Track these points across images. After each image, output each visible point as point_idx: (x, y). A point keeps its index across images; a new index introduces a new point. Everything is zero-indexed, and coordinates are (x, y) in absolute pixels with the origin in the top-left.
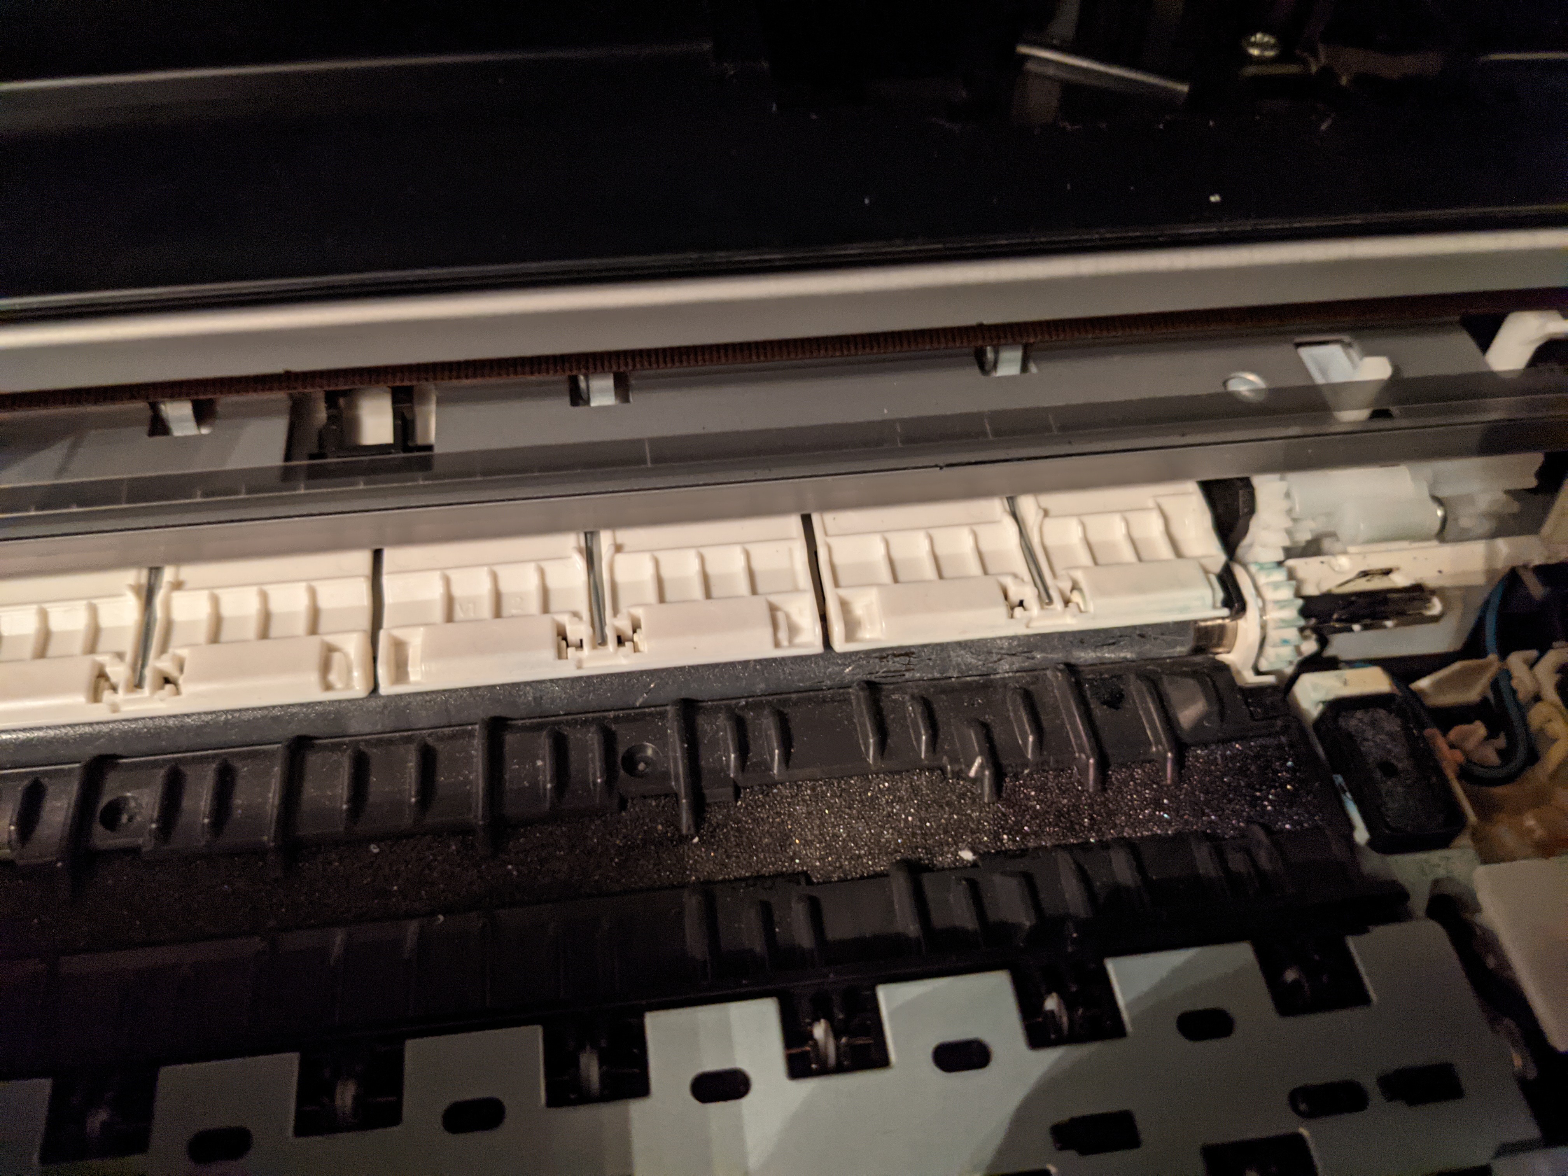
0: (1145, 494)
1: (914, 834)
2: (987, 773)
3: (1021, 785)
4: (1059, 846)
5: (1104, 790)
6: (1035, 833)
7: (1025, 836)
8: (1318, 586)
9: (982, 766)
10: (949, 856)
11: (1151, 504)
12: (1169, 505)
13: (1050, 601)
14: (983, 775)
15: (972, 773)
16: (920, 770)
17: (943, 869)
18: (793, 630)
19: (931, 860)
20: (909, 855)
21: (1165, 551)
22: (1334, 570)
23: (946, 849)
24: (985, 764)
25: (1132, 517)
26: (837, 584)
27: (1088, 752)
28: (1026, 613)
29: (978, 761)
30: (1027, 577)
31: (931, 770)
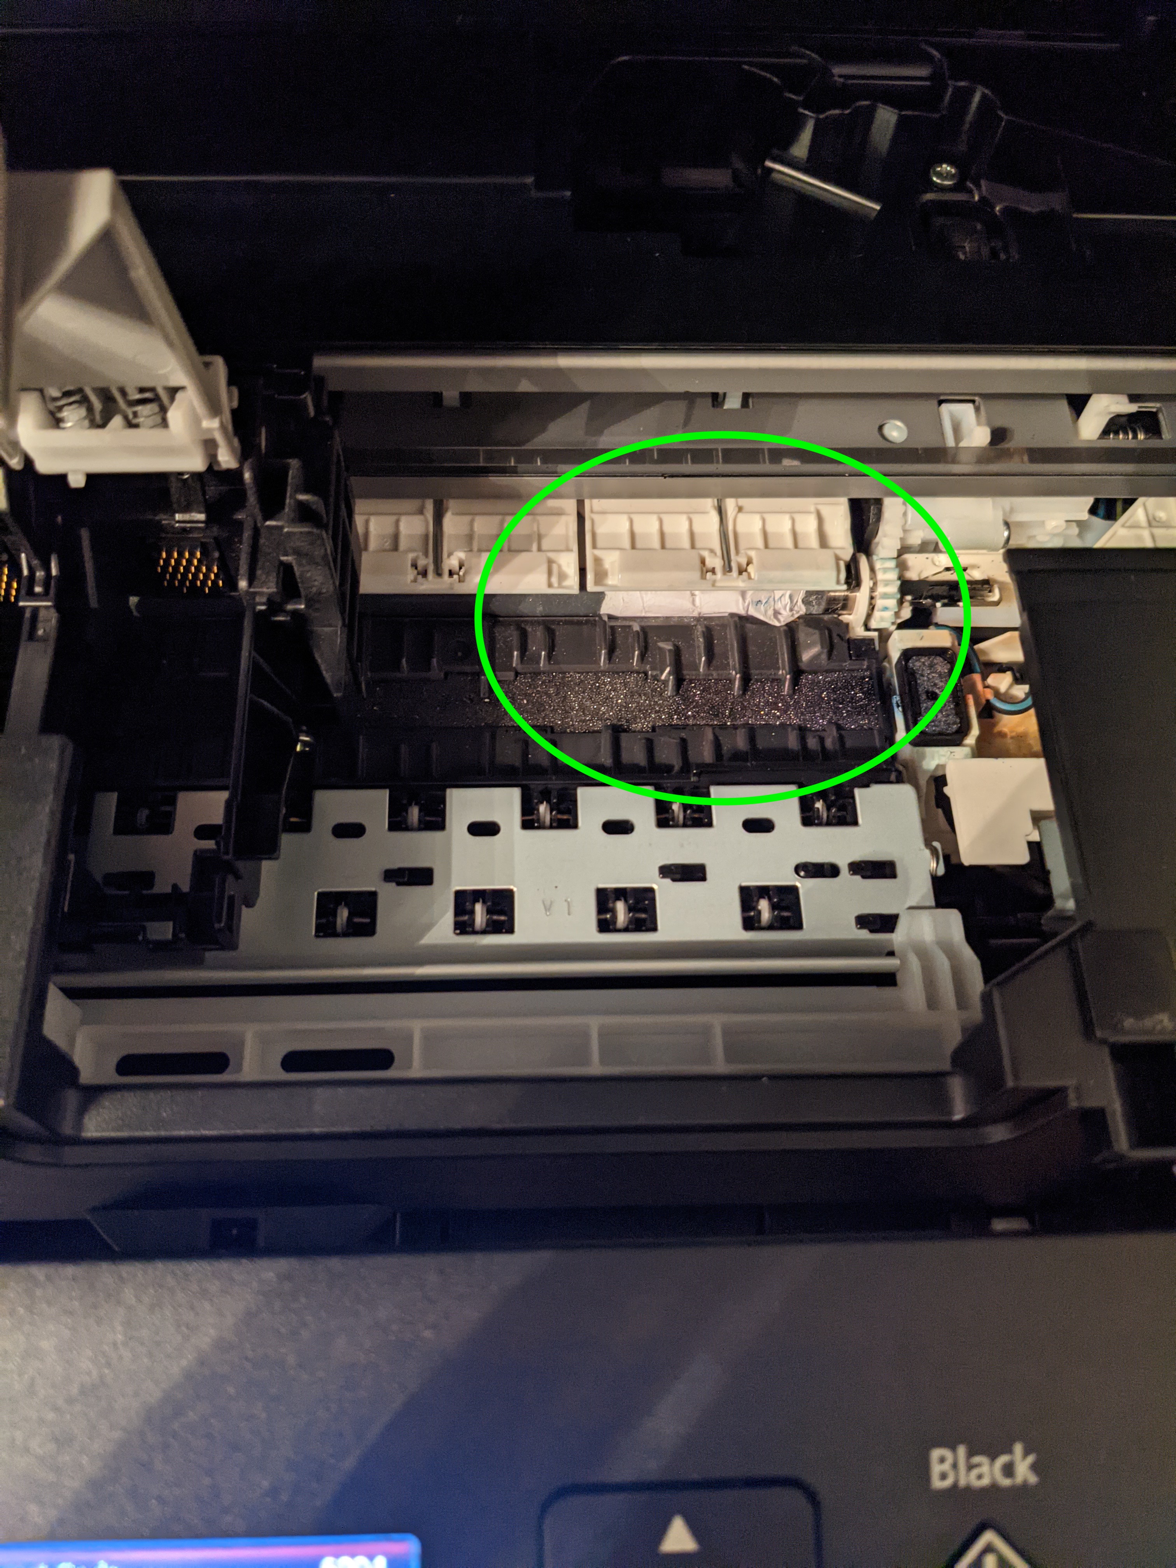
0: (810, 503)
1: (620, 710)
2: (671, 677)
3: (693, 687)
4: (708, 725)
5: (744, 693)
6: (694, 716)
7: (688, 717)
8: (919, 575)
9: (669, 673)
10: (640, 725)
11: (812, 509)
12: (825, 511)
13: (730, 570)
14: (669, 679)
15: (663, 677)
16: (631, 673)
17: (635, 732)
18: (562, 576)
19: (628, 726)
20: (615, 722)
21: (814, 542)
22: (935, 565)
23: (638, 720)
24: (671, 672)
25: (798, 517)
26: (594, 546)
27: (738, 670)
28: (714, 577)
29: (668, 669)
30: (719, 552)
31: (638, 673)
